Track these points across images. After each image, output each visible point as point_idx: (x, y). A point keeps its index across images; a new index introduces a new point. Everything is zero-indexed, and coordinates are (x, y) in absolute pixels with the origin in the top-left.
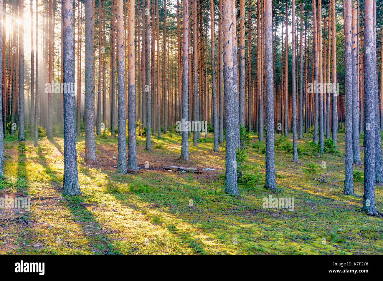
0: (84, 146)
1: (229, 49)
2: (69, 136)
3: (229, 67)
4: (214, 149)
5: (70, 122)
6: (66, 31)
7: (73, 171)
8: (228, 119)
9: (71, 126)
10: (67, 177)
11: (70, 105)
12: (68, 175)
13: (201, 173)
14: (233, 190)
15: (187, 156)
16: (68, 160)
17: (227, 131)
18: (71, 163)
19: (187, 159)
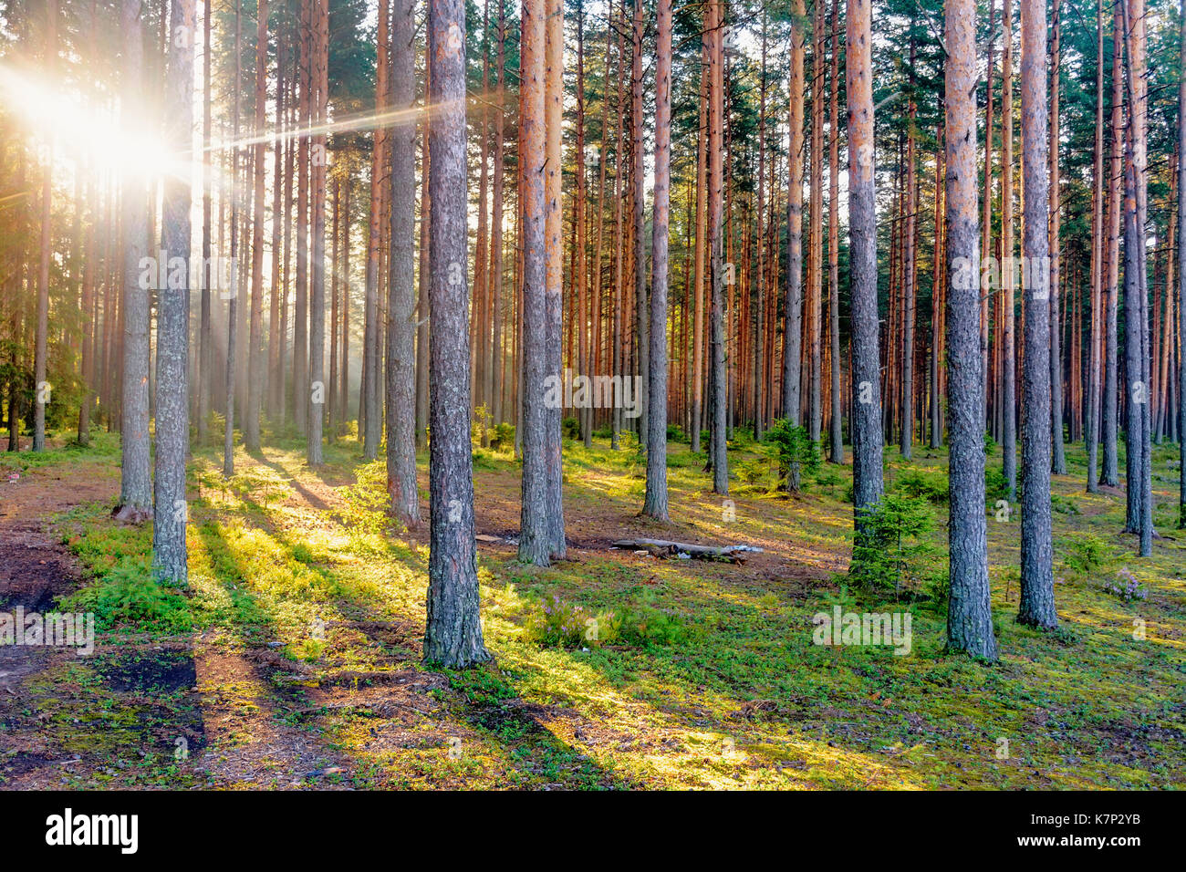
0: (384, 477)
1: (967, 161)
2: (452, 448)
3: (966, 224)
4: (715, 487)
5: (455, 399)
6: (444, 75)
7: (462, 577)
8: (962, 398)
9: (459, 415)
10: (442, 600)
11: (457, 337)
12: (448, 590)
13: (742, 561)
14: (980, 640)
15: (665, 509)
16: (448, 536)
17: (959, 438)
18: (457, 547)
19: (664, 516)
